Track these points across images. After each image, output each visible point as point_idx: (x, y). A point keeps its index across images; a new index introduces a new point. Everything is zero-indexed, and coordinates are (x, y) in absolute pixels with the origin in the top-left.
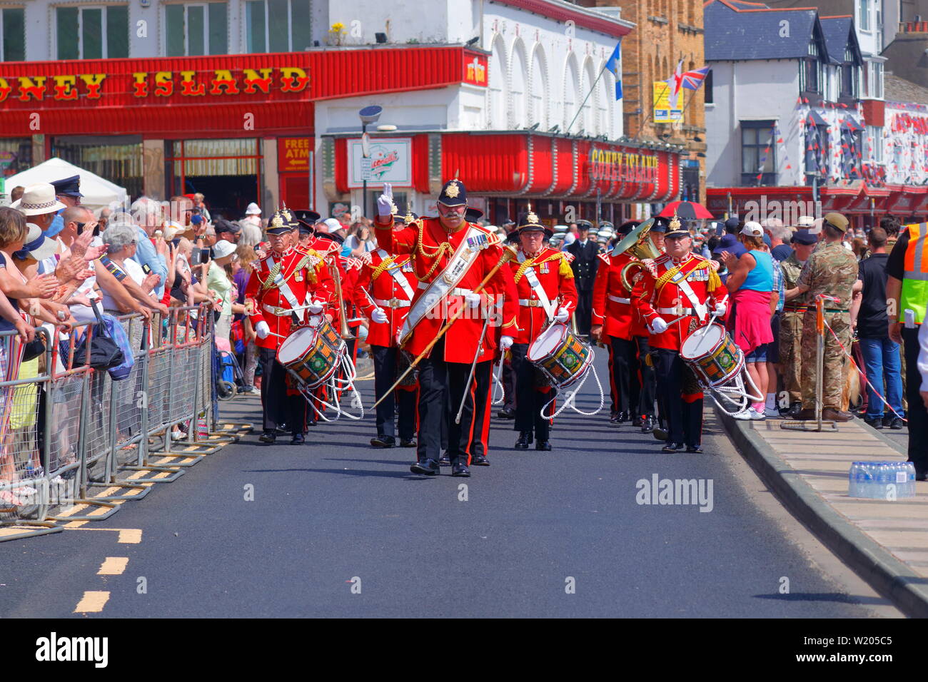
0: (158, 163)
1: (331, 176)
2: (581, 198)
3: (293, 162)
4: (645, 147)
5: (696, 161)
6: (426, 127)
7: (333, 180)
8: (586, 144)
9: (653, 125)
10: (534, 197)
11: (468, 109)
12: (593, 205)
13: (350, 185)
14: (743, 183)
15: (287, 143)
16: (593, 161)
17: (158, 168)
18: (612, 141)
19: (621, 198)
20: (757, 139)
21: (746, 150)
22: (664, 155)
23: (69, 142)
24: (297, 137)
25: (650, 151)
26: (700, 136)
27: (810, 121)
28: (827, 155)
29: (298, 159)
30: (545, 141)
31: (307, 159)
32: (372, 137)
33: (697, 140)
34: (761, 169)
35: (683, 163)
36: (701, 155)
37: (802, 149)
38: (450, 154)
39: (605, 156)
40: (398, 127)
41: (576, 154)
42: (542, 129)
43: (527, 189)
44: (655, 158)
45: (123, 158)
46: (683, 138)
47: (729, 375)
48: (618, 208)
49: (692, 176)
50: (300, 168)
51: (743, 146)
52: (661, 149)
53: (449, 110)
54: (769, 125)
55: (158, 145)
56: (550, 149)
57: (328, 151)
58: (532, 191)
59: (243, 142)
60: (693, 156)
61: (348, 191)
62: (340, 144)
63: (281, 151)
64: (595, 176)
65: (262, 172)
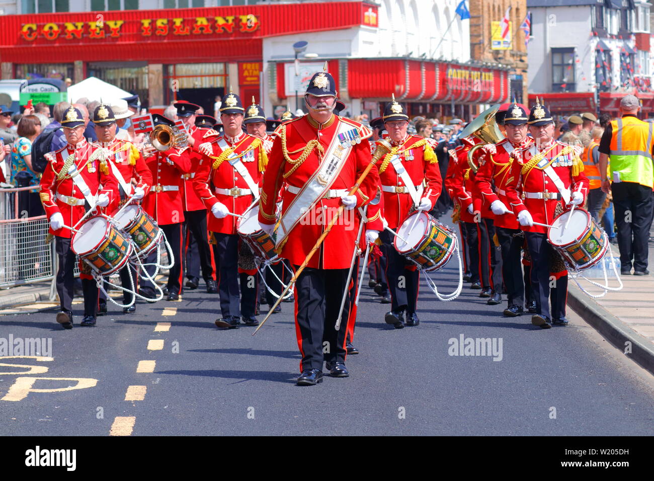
0: (158, 80)
1: (274, 88)
2: (441, 102)
3: (249, 79)
4: (484, 67)
5: (521, 76)
6: (336, 55)
7: (275, 91)
8: (444, 65)
9: (491, 51)
10: (410, 101)
11: (365, 42)
12: (450, 106)
13: (287, 93)
14: (553, 90)
15: (244, 66)
16: (449, 77)
17: (158, 83)
18: (462, 64)
19: (468, 101)
20: (563, 60)
21: (555, 68)
22: (498, 72)
23: (98, 65)
24: (251, 62)
25: (488, 69)
26: (523, 58)
27: (598, 48)
28: (611, 70)
29: (252, 76)
30: (416, 64)
31: (258, 77)
32: (301, 61)
33: (522, 61)
34: (565, 80)
35: (512, 77)
36: (524, 71)
37: (593, 66)
38: (353, 73)
39: (457, 73)
40: (319, 55)
41: (438, 72)
42: (415, 55)
43: (405, 96)
44: (491, 74)
45: (134, 76)
46: (512, 60)
47: (594, 259)
48: (466, 108)
49: (517, 86)
50: (253, 83)
51: (553, 65)
52: (495, 68)
53: (353, 43)
54: (571, 50)
55: (159, 67)
56: (420, 69)
57: (272, 71)
58: (408, 97)
59: (215, 65)
60: (519, 72)
61: (285, 98)
62: (280, 67)
63: (241, 71)
64: (451, 87)
65: (227, 86)
